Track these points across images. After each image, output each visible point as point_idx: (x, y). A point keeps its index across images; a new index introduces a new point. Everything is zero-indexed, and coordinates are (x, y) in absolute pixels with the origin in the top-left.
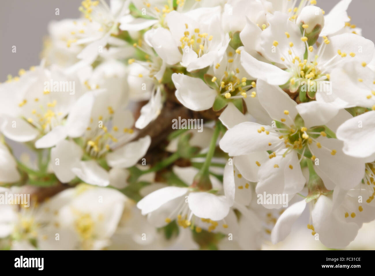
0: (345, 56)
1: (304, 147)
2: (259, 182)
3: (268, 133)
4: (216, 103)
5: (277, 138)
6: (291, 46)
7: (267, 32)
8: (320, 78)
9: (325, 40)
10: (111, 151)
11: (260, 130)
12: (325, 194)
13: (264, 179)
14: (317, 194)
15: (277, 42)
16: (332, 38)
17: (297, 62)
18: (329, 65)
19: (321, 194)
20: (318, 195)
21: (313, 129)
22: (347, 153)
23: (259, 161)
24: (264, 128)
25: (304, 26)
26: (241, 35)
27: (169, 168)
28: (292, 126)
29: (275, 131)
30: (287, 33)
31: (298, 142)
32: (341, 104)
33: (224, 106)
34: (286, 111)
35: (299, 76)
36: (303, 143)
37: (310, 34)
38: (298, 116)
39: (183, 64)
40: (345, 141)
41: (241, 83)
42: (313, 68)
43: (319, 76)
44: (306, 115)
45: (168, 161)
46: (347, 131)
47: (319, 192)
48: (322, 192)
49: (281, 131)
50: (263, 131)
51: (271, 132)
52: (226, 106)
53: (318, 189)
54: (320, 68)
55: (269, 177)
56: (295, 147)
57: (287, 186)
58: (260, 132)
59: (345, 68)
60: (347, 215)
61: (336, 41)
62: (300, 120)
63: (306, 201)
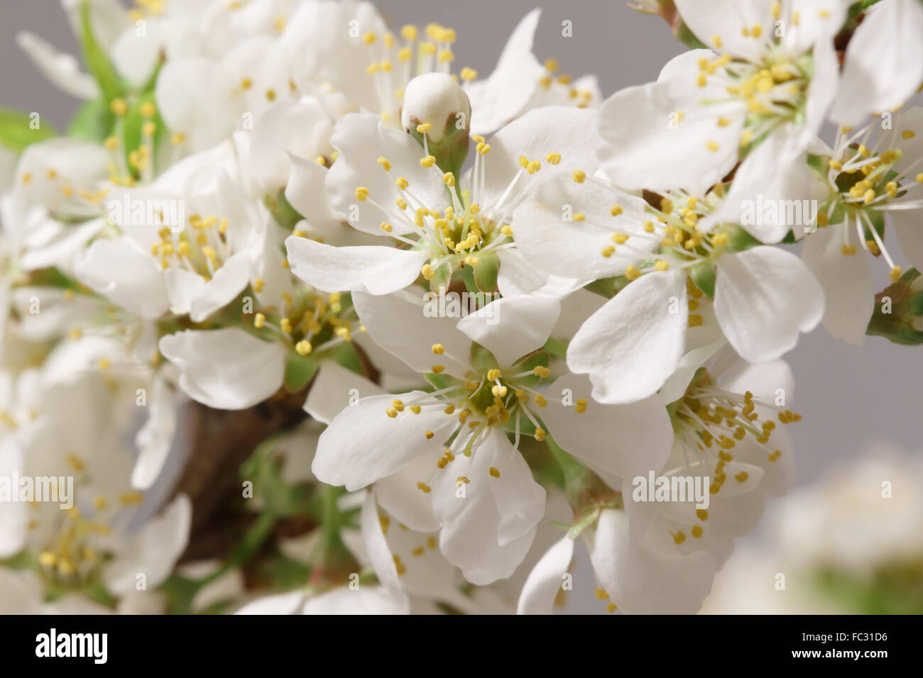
0: (537, 168)
1: (514, 414)
2: (441, 529)
3: (418, 411)
4: (291, 371)
5: (442, 414)
6: (404, 186)
7: (340, 171)
8: (497, 239)
9: (481, 147)
10: (108, 557)
11: (391, 408)
12: (611, 504)
13: (452, 518)
14: (591, 511)
15: (364, 188)
16: (501, 135)
17: (430, 220)
18: (506, 202)
19: (602, 509)
20: (595, 514)
21: (520, 364)
22: (603, 400)
23: (423, 481)
24: (400, 403)
25: (420, 128)
26: (288, 194)
27: (269, 547)
28: (468, 375)
29: (436, 400)
30: (381, 160)
31: (494, 406)
32: (562, 286)
33: (312, 374)
34: (437, 346)
35: (446, 251)
36: (510, 406)
37: (441, 142)
38: (476, 347)
39: (179, 310)
40: (593, 372)
41: (328, 308)
42: (472, 221)
43: (493, 235)
44: (491, 337)
45: (256, 533)
46: (591, 346)
47: (596, 505)
48: (602, 503)
49: (448, 394)
50: (401, 409)
51: (424, 404)
52: (317, 372)
53: (592, 499)
54: (490, 216)
55: (462, 509)
56: (491, 422)
57: (506, 518)
58: (394, 415)
59: (541, 199)
60: (680, 538)
61: (511, 138)
62: (482, 353)
63: (570, 538)
